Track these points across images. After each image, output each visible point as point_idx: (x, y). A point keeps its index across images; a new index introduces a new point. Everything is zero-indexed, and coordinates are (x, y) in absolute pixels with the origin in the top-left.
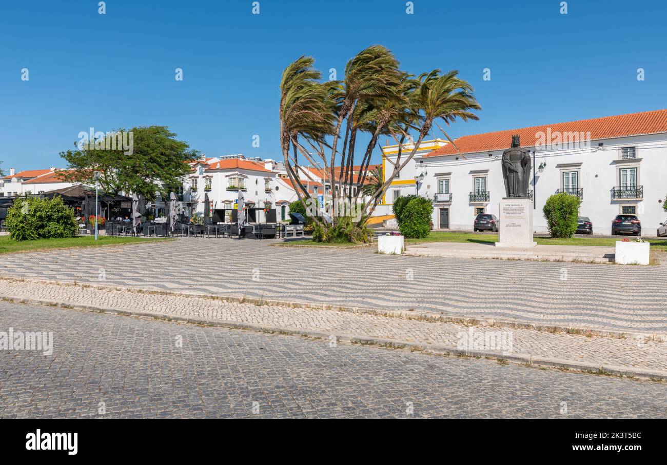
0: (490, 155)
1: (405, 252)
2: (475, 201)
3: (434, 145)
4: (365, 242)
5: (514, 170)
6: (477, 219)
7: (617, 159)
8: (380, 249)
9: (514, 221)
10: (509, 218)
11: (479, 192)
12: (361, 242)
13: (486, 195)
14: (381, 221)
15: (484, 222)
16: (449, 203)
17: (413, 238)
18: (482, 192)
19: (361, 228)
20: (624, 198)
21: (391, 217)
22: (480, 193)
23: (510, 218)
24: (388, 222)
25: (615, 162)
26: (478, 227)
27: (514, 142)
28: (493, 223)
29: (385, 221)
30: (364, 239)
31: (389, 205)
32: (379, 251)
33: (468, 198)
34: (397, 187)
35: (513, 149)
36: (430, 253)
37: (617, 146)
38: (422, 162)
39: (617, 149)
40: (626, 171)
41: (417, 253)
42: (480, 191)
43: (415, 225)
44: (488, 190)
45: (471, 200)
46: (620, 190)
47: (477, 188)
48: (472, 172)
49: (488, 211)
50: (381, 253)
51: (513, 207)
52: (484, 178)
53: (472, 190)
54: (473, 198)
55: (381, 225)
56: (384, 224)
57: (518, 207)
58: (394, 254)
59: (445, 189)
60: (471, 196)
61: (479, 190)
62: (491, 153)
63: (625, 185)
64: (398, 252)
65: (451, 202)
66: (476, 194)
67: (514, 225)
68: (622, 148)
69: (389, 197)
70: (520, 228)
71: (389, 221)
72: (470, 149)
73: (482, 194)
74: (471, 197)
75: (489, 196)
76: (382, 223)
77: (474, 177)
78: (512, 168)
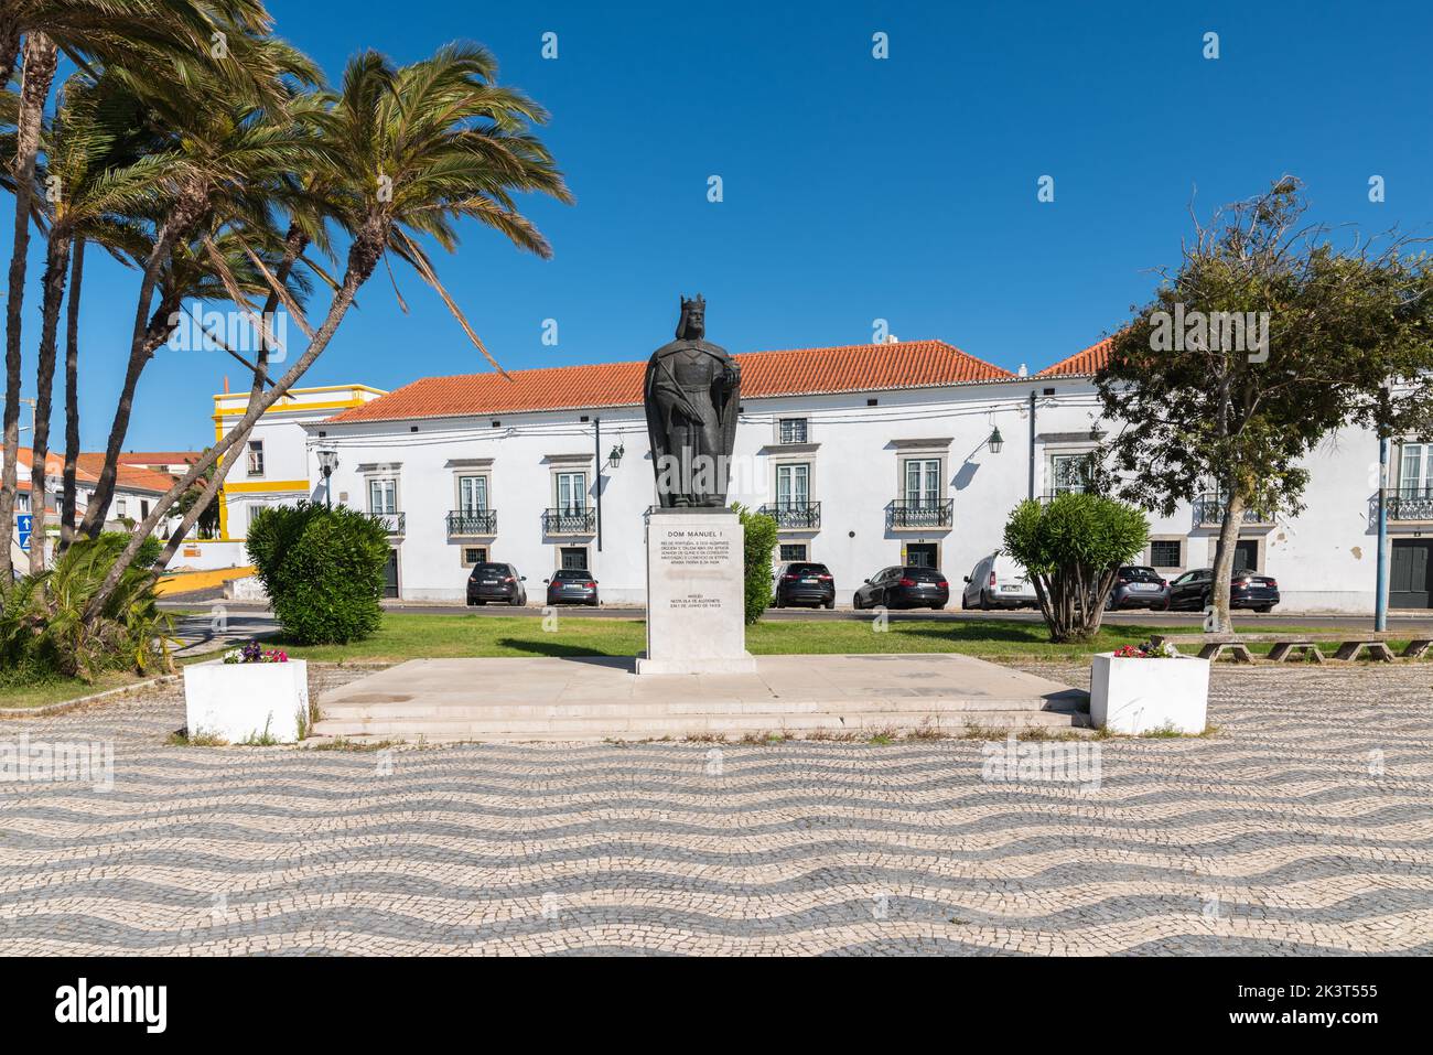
0: (496, 424)
1: (317, 728)
2: (461, 533)
3: (350, 399)
4: (140, 673)
5: (688, 417)
6: (473, 575)
7: (771, 444)
8: (198, 720)
9: (696, 587)
10: (682, 576)
11: (470, 511)
12: (125, 675)
13: (487, 518)
14: (216, 581)
15: (492, 582)
16: (399, 537)
17: (326, 642)
18: (478, 511)
19: (123, 620)
20: (784, 527)
21: (243, 573)
22: (475, 514)
23: (683, 578)
24: (236, 586)
25: (767, 450)
26: (477, 595)
27: (689, 321)
28: (512, 585)
29: (228, 584)
30: (135, 662)
31: (238, 541)
32: (192, 730)
33: (444, 525)
34: (259, 498)
35: (684, 345)
36: (423, 727)
37: (771, 416)
38: (323, 434)
39: (771, 421)
40: (789, 469)
41: (370, 728)
42: (474, 507)
43: (330, 600)
44: (492, 506)
45: (451, 529)
46: (777, 510)
47: (465, 501)
48: (452, 463)
49: (495, 556)
50: (198, 743)
51: (695, 539)
52: (483, 479)
53: (453, 506)
54: (456, 524)
55: (218, 592)
56: (226, 592)
57: (708, 539)
58: (265, 742)
59: (387, 501)
60: (451, 519)
61: (470, 506)
62: (497, 419)
63: (786, 500)
64: (286, 731)
65: (404, 534)
66: (465, 515)
67: (696, 600)
68: (781, 420)
69: (237, 520)
70: (715, 609)
71: (241, 582)
72: (446, 408)
73: (479, 517)
74: (451, 523)
75: (495, 521)
76: (221, 588)
77: (457, 474)
78: (684, 406)
